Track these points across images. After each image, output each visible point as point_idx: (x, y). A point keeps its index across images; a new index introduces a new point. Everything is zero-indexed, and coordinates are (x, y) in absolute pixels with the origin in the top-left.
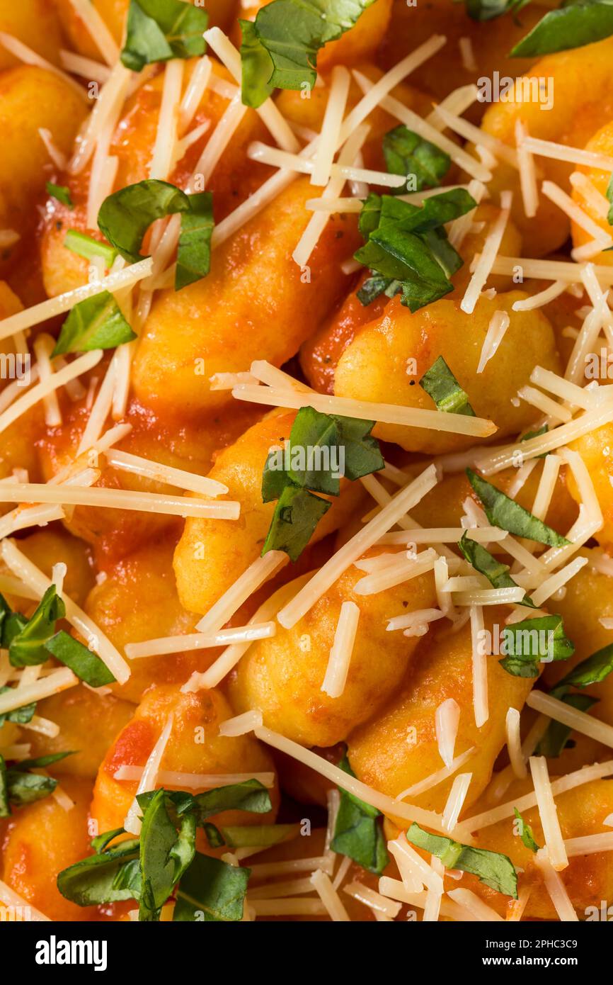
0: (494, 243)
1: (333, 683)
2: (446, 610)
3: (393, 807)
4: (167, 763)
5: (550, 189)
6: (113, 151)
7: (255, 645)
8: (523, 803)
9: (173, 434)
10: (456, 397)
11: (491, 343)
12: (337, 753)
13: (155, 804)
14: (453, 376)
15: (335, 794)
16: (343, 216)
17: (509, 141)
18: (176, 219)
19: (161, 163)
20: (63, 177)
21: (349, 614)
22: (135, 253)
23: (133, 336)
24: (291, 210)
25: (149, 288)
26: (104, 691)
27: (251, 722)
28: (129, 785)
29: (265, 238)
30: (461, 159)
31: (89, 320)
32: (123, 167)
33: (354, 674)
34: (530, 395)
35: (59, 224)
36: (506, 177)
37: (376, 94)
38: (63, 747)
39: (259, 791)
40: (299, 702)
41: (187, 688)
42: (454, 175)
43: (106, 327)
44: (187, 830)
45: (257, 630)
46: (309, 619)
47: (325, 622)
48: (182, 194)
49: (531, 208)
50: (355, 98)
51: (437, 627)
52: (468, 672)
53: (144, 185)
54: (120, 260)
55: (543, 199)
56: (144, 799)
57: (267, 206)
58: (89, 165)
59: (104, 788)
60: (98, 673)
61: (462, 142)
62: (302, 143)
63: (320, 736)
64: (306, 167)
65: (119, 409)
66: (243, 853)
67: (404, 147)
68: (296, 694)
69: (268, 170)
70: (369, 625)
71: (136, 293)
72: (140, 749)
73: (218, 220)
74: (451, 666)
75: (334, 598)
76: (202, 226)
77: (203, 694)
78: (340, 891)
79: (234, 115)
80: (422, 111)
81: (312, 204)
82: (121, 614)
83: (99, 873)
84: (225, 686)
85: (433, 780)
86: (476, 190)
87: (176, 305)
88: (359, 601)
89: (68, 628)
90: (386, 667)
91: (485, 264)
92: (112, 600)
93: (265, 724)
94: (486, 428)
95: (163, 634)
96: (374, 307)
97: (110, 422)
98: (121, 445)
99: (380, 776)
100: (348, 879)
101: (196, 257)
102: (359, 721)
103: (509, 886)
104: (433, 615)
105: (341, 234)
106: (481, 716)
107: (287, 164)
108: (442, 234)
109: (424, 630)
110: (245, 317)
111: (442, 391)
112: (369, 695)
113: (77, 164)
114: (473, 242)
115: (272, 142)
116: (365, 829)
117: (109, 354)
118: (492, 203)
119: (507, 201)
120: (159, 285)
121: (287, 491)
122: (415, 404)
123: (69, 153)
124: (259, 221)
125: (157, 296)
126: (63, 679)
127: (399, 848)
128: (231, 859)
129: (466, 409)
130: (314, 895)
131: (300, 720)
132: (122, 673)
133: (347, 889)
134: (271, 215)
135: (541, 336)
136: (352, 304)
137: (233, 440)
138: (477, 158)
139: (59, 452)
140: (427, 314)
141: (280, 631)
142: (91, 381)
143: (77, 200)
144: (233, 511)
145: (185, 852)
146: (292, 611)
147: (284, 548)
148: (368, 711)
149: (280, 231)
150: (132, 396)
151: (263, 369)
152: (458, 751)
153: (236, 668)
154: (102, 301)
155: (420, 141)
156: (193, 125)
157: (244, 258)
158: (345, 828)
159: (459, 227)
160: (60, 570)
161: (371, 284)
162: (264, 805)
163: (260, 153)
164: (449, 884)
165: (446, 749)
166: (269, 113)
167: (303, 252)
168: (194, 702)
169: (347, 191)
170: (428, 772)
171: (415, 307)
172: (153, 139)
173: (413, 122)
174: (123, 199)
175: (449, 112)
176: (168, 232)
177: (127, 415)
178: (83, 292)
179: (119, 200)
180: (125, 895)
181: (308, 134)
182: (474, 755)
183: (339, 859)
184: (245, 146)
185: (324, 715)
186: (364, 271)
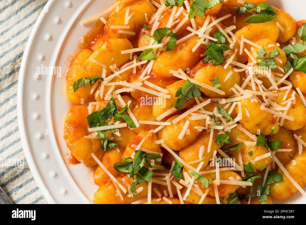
0: (233, 57)
1: (181, 137)
2: (206, 128)
3: (187, 165)
4: (142, 146)
5: (246, 50)
6: (159, 21)
7: (166, 126)
8: (213, 171)
9: (158, 80)
10: (219, 85)
11: (228, 76)
12: (177, 152)
13: (139, 153)
14: (219, 81)
15: (174, 162)
16: (203, 45)
17: (240, 38)
18: (169, 37)
19: (169, 24)
20: (147, 24)
21: (187, 123)
22: (160, 42)
23: (155, 59)
24: (193, 41)
25: (160, 50)
26: (132, 129)
27: (161, 142)
28: (132, 148)
29: (186, 45)
30: (229, 39)
31: (147, 53)
32: (160, 25)
33: (185, 136)
34: (233, 89)
35: (144, 33)
36: (237, 46)
37: (215, 22)
38: (120, 139)
39: (159, 157)
40: (172, 139)
41: (150, 132)
42: (227, 43)
43: (150, 56)
44: (143, 160)
45: (167, 123)
46: (179, 123)
47: (182, 124)
48: (172, 32)
49: (241, 53)
50: (210, 22)
51: (204, 131)
52: (208, 141)
53: (165, 28)
54: (156, 42)
55: (244, 52)
56: (136, 152)
57: (188, 39)
58: (153, 23)
59: (128, 149)
60: (132, 125)
61: (230, 36)
62: (198, 29)
63: (175, 148)
64: (198, 33)
65: (149, 73)
66: (153, 169)
67: (218, 34)
68: (172, 137)
69: (190, 32)
70: (190, 127)
71: (157, 50)
72: (137, 142)
73: (177, 40)
74: (205, 140)
75: (185, 120)
76: (174, 40)
77: (152, 133)
79: (185, 20)
80: (224, 28)
81: (198, 40)
82: (140, 114)
83: (122, 166)
84: (157, 134)
85: (196, 161)
86: (231, 46)
87: (165, 55)
88: (190, 121)
89: (128, 115)
90: (192, 137)
91: (230, 61)
92: (138, 111)
93: (164, 143)
94: (223, 93)
95: (147, 120)
96: (206, 64)
97: (146, 75)
98: (147, 80)
99: (186, 158)
100: (173, 180)
101: (171, 46)
102: (184, 146)
103: (207, 186)
104: (204, 128)
105: (202, 48)
106: (209, 151)
107: (194, 32)
108: (222, 53)
109: (201, 130)
110: (179, 60)
111: (216, 84)
112: (187, 141)
113: (150, 22)
114: (228, 56)
115: (191, 27)
116: (179, 170)
117: (149, 61)
118: (233, 51)
119: (236, 50)
120: (163, 50)
121: (181, 95)
122: (210, 85)
123: (149, 20)
124: (186, 42)
125: (162, 52)
126: (124, 125)
127: (185, 174)
128: (151, 169)
129: (220, 88)
130: (165, 181)
131: (172, 143)
132: (138, 126)
133: (172, 182)
134: (188, 41)
135: (238, 78)
136: (201, 63)
137: (171, 84)
138: (232, 40)
139: (134, 79)
140: (217, 67)
141: (172, 124)
142: (144, 66)
143: (149, 29)
144: (169, 97)
145: (142, 165)
146: (175, 120)
147: (176, 108)
148: (186, 145)
149: (190, 45)
150: (152, 71)
151: (180, 71)
152: (202, 157)
153: (160, 131)
154: (150, 50)
155: (222, 34)
156: (177, 19)
157: (181, 49)
158: (175, 169)
159: (226, 53)
160: (130, 102)
161: (206, 59)
162: (160, 160)
163: (189, 28)
164: (194, 183)
165: (200, 155)
166: (193, 21)
167: (194, 50)
168: (151, 135)
169: (205, 40)
170: (195, 160)
171: (215, 65)
172: (168, 21)
173: (221, 30)
174: (159, 31)
175: (229, 30)
176: (167, 40)
177: (150, 74)
178: (147, 48)
179: (158, 30)
180: (127, 171)
181: (199, 27)
182: (205, 158)
183: (172, 175)
184: (186, 26)
185: (177, 143)
186: (205, 57)
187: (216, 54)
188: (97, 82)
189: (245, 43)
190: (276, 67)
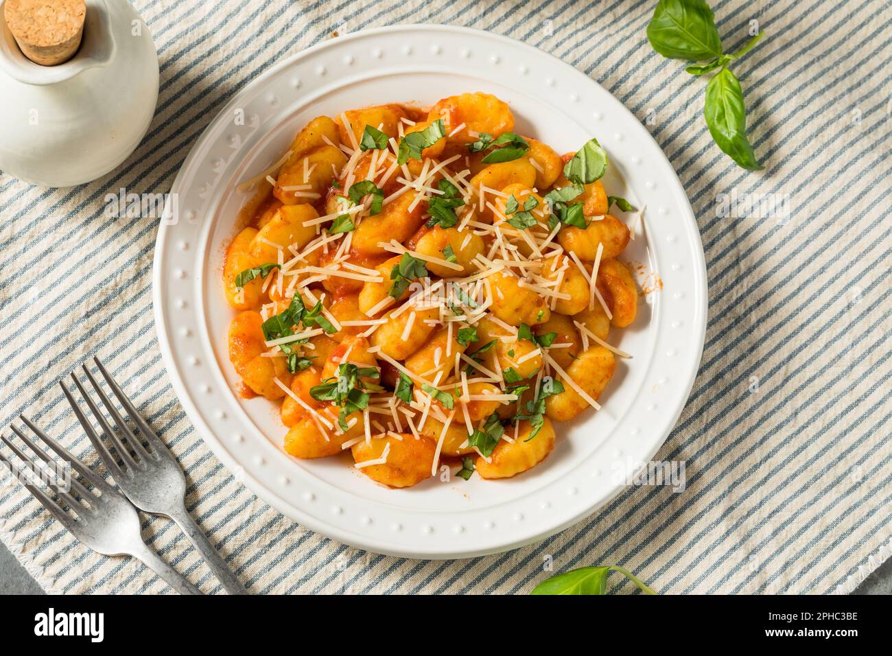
0: (470, 215)
1: (405, 337)
2: (441, 322)
3: (417, 379)
4: (349, 357)
5: (489, 204)
6: (354, 174)
7: (381, 326)
8: (458, 385)
9: (363, 260)
10: (453, 257)
11: (466, 242)
12: (402, 362)
13: (345, 367)
14: (452, 251)
15: (398, 380)
16: (424, 201)
17: (478, 188)
18: (372, 196)
19: (371, 176)
20: (337, 180)
21: (413, 316)
22: (359, 203)
23: (354, 229)
24: (408, 198)
25: (361, 215)
26: (331, 336)
27: (376, 349)
28: (335, 363)
29: (399, 205)
30: (462, 191)
31: (341, 222)
32: (357, 178)
33: (411, 336)
34: (475, 262)
35: (334, 194)
36: (475, 199)
37: (438, 167)
38: (314, 355)
39: (376, 372)
40: (393, 342)
41: (358, 336)
42: (460, 196)
43: (346, 225)
44: (353, 379)
45: (383, 321)
46: (399, 317)
47: (404, 319)
48: (376, 187)
49: (482, 209)
50: (431, 168)
51: (438, 326)
52: (446, 341)
53: (364, 182)
54: (354, 204)
55: (486, 207)
56: (341, 366)
57: (400, 196)
58: (346, 177)
59: (328, 366)
60: (331, 329)
61: (463, 186)
62: (413, 180)
63: (398, 355)
64: (414, 186)
65: (347, 251)
66: (368, 391)
67: (445, 185)
68: (392, 340)
69: (402, 185)
70: (418, 321)
71: (357, 216)
72: (341, 353)
73: (385, 197)
74: (441, 339)
75: (408, 312)
76: (380, 198)
77: (362, 338)
78: (397, 408)
79: (394, 166)
80: (452, 175)
81: (415, 195)
82: (340, 313)
83: (322, 392)
84: (369, 338)
85: (431, 372)
86: (466, 200)
87: (368, 221)
88: (416, 312)
89: (323, 315)
90: (421, 335)
91: (467, 220)
92: (337, 308)
93: (381, 350)
94: (460, 268)
95: (352, 319)
96: (430, 228)
97: (344, 254)
98: (347, 261)
99: (415, 369)
100: (400, 405)
101: (377, 208)
102: (410, 353)
103: (451, 405)
104: (437, 322)
105: (422, 206)
106: (448, 353)
107: (409, 184)
108: (453, 211)
109: (434, 325)
110: (390, 227)
111: (449, 255)
112: (415, 343)
113: (342, 177)
114: (463, 215)
115: (404, 178)
116: (407, 390)
117: (346, 234)
118: (469, 207)
119: (474, 206)
120: (364, 215)
121: (398, 276)
122: (439, 257)
123: (340, 174)
124: (398, 200)
125: (363, 218)
126: (319, 331)
127: (417, 392)
128: (365, 391)
129: (455, 262)
130: (389, 408)
131: (393, 349)
132: (339, 328)
133: (399, 408)
134: (401, 199)
135: (480, 245)
136: (424, 228)
137: (383, 262)
138: (467, 192)
139: (326, 262)
140: (447, 231)
141: (390, 320)
142: (339, 242)
143: (341, 187)
144: (381, 280)
145: (351, 386)
146: (394, 315)
147: (394, 296)
148: (414, 349)
149: (404, 203)
150: (351, 247)
151: (394, 242)
152: (440, 363)
153: (371, 335)
154: (346, 217)
155: (450, 184)
156: (381, 168)
157: (392, 210)
158: (401, 390)
159: (459, 210)
160: (323, 295)
161: (430, 222)
162: (377, 377)
163: (400, 180)
164: (432, 404)
165: (437, 362)
166: (404, 168)
167: (411, 209)
168: (360, 340)
169: (425, 194)
170: (430, 369)
171: (444, 228)
172: (368, 171)
173: (448, 178)
174: (357, 186)
175: (461, 176)
176: (369, 199)
177: (349, 253)
178: (340, 213)
179: (355, 187)
180: (330, 398)
181: (415, 177)
182: (444, 366)
183: (398, 398)
184: (396, 177)
185: (399, 348)
186: (429, 218)
187: (444, 211)
188: (271, 273)
189: (487, 195)
190: (535, 223)
